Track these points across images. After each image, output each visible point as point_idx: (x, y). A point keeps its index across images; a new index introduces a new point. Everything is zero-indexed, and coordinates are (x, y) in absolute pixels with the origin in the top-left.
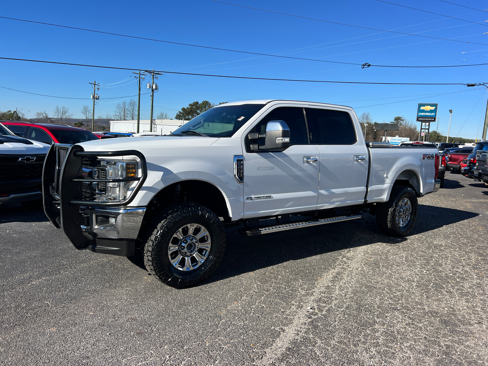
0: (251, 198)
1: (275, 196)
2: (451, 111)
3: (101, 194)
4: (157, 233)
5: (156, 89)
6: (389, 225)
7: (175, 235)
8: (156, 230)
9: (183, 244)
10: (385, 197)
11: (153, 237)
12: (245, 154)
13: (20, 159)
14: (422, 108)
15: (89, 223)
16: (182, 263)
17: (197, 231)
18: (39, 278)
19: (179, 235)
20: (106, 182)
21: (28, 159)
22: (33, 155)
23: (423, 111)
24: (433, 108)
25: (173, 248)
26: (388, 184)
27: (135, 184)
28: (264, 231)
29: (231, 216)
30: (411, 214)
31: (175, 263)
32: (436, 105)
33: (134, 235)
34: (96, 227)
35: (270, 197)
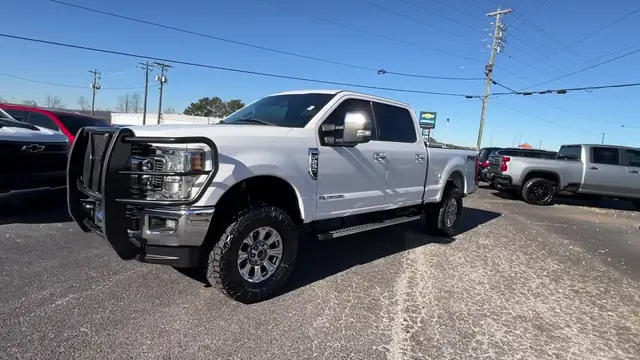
0: (324, 198)
1: (347, 196)
2: (448, 120)
3: (154, 191)
4: (226, 238)
5: (165, 81)
6: (439, 225)
7: (245, 241)
8: (224, 236)
9: (253, 251)
10: (438, 197)
11: (221, 244)
12: (320, 148)
13: (24, 147)
14: (423, 116)
15: (138, 226)
16: (252, 273)
17: (268, 236)
18: (63, 296)
19: (249, 241)
20: (163, 175)
21: (35, 148)
22: (40, 144)
23: (424, 119)
24: (433, 116)
25: (243, 256)
26: (441, 185)
27: (203, 178)
28: (336, 234)
29: (303, 217)
30: (457, 214)
31: (244, 272)
32: (435, 114)
33: (199, 241)
34: (148, 232)
35: (341, 196)
